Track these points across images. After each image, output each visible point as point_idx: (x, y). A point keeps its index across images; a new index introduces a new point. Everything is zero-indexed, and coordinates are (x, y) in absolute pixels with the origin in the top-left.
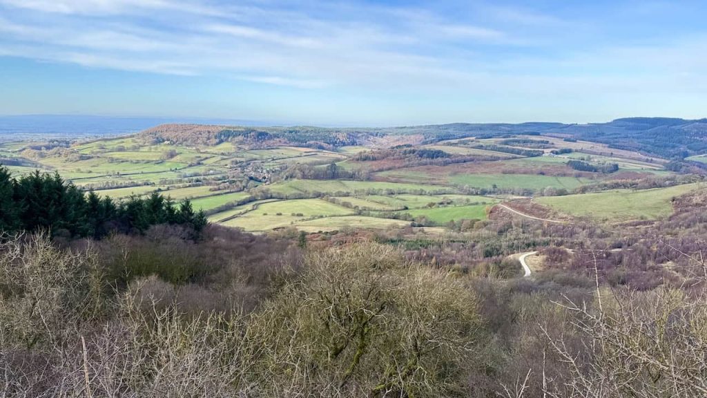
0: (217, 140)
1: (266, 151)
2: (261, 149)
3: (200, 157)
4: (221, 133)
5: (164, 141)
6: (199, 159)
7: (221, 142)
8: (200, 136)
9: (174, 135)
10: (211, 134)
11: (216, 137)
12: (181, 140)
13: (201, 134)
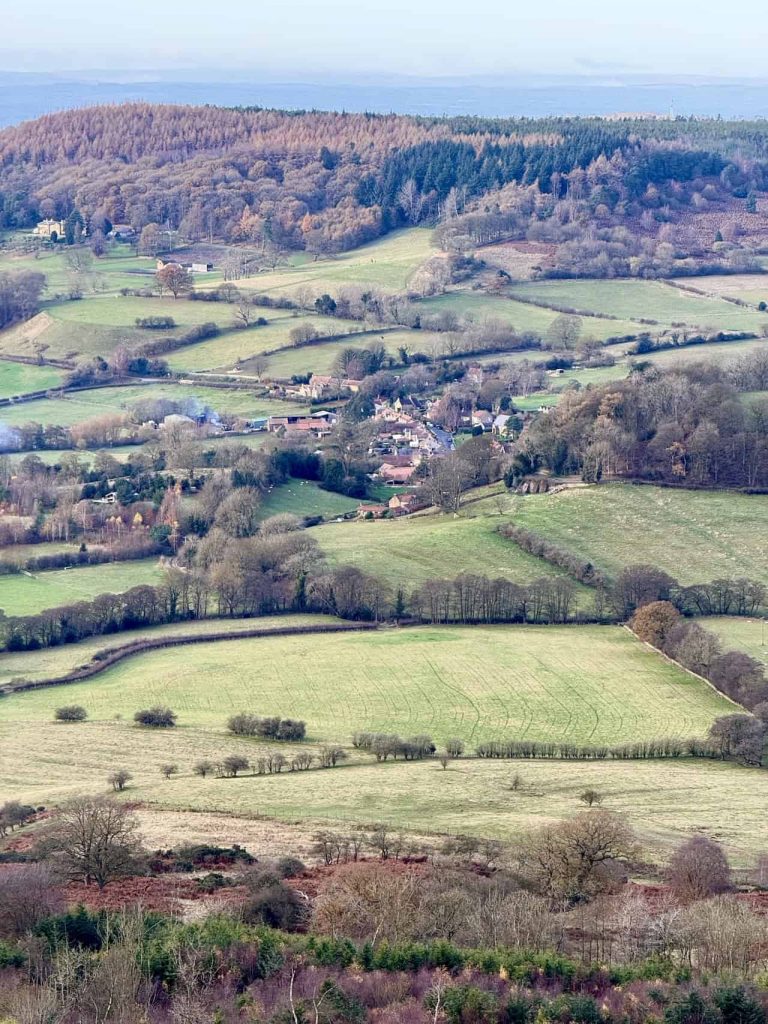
0: (368, 216)
1: (659, 286)
2: (623, 273)
3: (169, 325)
4: (401, 166)
5: (34, 219)
6: (162, 336)
7: (395, 222)
8: (270, 184)
9: (101, 183)
10: (343, 171)
11: (364, 196)
12: (136, 213)
13: (276, 174)
